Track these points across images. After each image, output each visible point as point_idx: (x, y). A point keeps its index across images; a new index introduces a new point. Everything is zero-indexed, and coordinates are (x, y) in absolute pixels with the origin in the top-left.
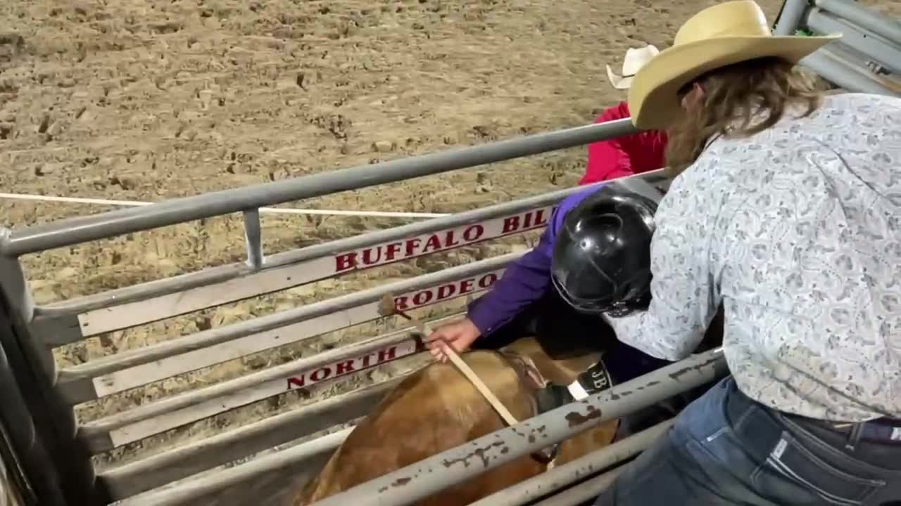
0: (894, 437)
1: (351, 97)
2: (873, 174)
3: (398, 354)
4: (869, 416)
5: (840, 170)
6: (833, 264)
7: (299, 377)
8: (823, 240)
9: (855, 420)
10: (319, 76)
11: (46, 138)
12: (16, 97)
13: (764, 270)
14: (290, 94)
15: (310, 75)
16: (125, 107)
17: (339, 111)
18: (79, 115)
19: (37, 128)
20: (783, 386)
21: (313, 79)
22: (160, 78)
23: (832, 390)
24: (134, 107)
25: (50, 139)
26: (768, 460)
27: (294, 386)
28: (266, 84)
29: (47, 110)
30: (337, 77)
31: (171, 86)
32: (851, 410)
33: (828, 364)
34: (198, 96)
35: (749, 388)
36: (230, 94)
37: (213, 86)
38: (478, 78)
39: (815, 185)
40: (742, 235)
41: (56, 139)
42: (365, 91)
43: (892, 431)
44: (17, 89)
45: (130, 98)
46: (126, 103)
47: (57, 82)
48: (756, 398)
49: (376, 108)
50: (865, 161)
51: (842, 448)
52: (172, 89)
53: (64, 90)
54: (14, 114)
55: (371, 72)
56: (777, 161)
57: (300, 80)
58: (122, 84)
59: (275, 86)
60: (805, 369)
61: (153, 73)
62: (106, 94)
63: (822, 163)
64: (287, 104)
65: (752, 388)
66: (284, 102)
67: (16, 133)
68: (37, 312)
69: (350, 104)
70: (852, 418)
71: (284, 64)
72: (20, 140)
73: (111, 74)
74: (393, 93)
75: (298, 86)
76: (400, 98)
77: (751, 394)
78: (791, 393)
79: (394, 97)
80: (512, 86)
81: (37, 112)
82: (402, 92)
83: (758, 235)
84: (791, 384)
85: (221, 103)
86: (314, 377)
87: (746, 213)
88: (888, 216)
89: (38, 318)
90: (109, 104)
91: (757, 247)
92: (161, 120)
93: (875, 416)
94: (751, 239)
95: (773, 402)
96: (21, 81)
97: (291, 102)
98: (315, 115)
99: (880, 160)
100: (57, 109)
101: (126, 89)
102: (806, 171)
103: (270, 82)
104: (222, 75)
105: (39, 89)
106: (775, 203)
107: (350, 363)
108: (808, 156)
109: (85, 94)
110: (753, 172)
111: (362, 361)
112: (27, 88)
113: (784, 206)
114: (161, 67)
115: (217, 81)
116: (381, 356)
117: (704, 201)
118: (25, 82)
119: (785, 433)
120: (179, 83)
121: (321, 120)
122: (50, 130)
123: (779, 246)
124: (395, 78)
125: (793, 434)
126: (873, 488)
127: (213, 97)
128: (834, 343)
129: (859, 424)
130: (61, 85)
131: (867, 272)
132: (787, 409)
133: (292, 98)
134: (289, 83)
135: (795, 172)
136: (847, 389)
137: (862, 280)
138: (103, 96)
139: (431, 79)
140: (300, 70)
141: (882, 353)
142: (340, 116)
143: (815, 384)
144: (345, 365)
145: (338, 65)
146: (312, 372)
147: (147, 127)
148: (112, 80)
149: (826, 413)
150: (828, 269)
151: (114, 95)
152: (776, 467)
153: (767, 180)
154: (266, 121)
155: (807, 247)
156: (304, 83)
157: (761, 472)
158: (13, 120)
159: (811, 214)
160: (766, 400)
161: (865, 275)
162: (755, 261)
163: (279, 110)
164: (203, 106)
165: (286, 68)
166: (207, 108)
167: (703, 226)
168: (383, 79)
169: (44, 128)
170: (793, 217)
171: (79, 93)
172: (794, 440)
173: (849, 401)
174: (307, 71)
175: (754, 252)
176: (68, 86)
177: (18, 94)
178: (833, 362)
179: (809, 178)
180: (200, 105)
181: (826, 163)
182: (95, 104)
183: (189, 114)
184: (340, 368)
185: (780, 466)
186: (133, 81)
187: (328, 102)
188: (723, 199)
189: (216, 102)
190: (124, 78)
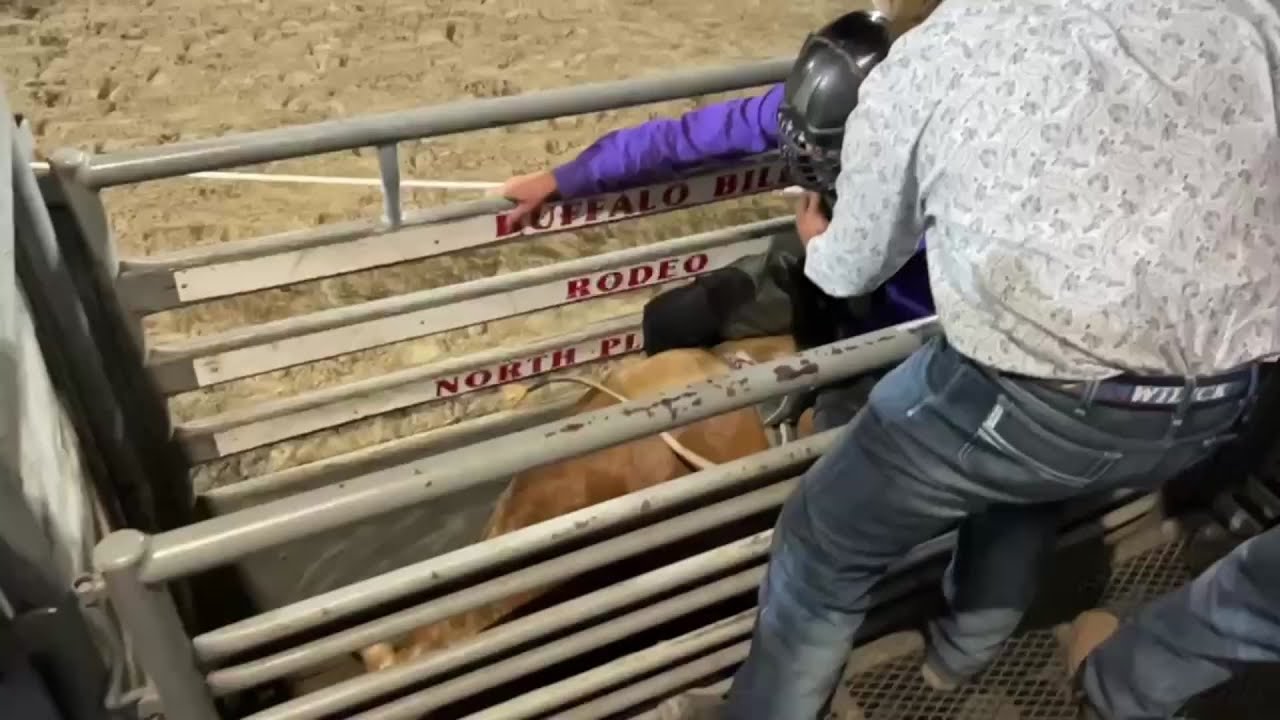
0: (1136, 398)
1: (520, 55)
2: (1158, 61)
3: (578, 359)
4: (1104, 373)
5: (1115, 52)
6: (1084, 184)
7: (450, 380)
8: (1076, 151)
9: (1089, 378)
10: (477, 28)
11: (107, 107)
12: (65, 52)
13: (990, 183)
14: (438, 52)
15: (464, 25)
16: (211, 66)
17: (505, 75)
18: (151, 78)
19: (94, 93)
20: (1003, 337)
21: (468, 32)
22: (260, 28)
23: (1064, 343)
24: (224, 68)
25: (112, 108)
26: (981, 432)
27: (445, 393)
28: (404, 38)
29: (107, 69)
30: (503, 29)
31: (273, 39)
32: (1084, 367)
33: (1061, 310)
34: (311, 53)
35: (962, 342)
36: (354, 51)
37: (332, 39)
38: (698, 31)
39: (1077, 73)
40: (971, 134)
41: (122, 109)
42: (542, 47)
43: (1132, 392)
44: (65, 42)
45: (219, 55)
46: (213, 61)
47: (120, 32)
48: (970, 354)
49: (555, 71)
50: (1151, 42)
51: (1069, 412)
52: (277, 43)
53: (131, 43)
54: (64, 74)
55: (549, 21)
56: (1033, 31)
57: (450, 32)
58: (208, 36)
59: (416, 40)
60: (1032, 316)
61: (249, 21)
62: (187, 48)
63: (1092, 43)
64: (433, 64)
65: (966, 342)
66: (428, 63)
67: (66, 99)
68: (124, 267)
69: (521, 66)
70: (1085, 376)
71: (430, 11)
72: (73, 108)
73: (193, 23)
74: (579, 51)
75: (448, 41)
76: (588, 58)
77: (964, 348)
78: (1012, 346)
79: (580, 57)
80: (746, 43)
81: (94, 72)
82: (593, 49)
83: (991, 135)
84: (1015, 335)
85: (343, 63)
86: (470, 381)
87: (981, 104)
88: (1168, 120)
89: (125, 274)
90: (190, 62)
91: (986, 152)
92: (261, 85)
93: (1113, 373)
94: (982, 140)
95: (990, 358)
96: (70, 31)
97: (438, 62)
98: (473, 80)
99: (1170, 42)
100: (121, 69)
101: (213, 42)
102: (1069, 51)
103: (408, 34)
104: (343, 26)
105: (95, 41)
106: (1020, 93)
107: (517, 366)
108: (1074, 31)
109: (157, 49)
110: (998, 45)
111: (531, 364)
112: (80, 40)
113: (1031, 98)
114: (260, 13)
115: (337, 34)
116: (557, 358)
117: (925, 77)
118: (77, 32)
119: (1002, 397)
120: (285, 36)
121: (480, 87)
122: (113, 96)
123: (1014, 153)
124: (582, 31)
125: (1011, 398)
126: (1106, 462)
127: (332, 55)
128: (1072, 281)
129: (1093, 383)
130: (124, 37)
131: (1127, 196)
132: (1006, 367)
133: (440, 57)
134: (436, 36)
135: (1054, 52)
136: (1084, 340)
137: (1119, 206)
138: (182, 52)
139: (634, 33)
140: (451, 19)
141: (1132, 296)
142: (505, 82)
143: (1043, 335)
144: (510, 367)
145: (503, 12)
146: (469, 373)
147: (244, 93)
148: (193, 31)
149: (1054, 372)
150: (1076, 191)
151: (198, 50)
152: (989, 439)
153: (1015, 59)
154: (405, 88)
155: (1053, 160)
156: (456, 37)
157: (972, 447)
158: (63, 83)
159: (1064, 113)
160: (982, 358)
161: (1125, 201)
162: (980, 172)
163: (422, 73)
164: (318, 67)
165: (432, 15)
166: (322, 69)
167: (917, 112)
168: (566, 31)
169: (103, 95)
170: (1039, 114)
171: (149, 48)
172: (1012, 405)
173: (1083, 356)
174: (459, 19)
175: (981, 158)
176: (135, 38)
177: (68, 47)
178: (1069, 306)
179: (1072, 62)
180: (315, 66)
181: (1097, 43)
182: (172, 62)
183: (301, 78)
184: (503, 372)
185: (993, 438)
186: (222, 32)
187: (489, 63)
188: (953, 81)
189: (336, 62)
190: (210, 27)
